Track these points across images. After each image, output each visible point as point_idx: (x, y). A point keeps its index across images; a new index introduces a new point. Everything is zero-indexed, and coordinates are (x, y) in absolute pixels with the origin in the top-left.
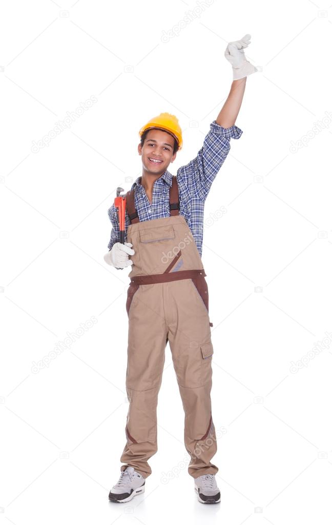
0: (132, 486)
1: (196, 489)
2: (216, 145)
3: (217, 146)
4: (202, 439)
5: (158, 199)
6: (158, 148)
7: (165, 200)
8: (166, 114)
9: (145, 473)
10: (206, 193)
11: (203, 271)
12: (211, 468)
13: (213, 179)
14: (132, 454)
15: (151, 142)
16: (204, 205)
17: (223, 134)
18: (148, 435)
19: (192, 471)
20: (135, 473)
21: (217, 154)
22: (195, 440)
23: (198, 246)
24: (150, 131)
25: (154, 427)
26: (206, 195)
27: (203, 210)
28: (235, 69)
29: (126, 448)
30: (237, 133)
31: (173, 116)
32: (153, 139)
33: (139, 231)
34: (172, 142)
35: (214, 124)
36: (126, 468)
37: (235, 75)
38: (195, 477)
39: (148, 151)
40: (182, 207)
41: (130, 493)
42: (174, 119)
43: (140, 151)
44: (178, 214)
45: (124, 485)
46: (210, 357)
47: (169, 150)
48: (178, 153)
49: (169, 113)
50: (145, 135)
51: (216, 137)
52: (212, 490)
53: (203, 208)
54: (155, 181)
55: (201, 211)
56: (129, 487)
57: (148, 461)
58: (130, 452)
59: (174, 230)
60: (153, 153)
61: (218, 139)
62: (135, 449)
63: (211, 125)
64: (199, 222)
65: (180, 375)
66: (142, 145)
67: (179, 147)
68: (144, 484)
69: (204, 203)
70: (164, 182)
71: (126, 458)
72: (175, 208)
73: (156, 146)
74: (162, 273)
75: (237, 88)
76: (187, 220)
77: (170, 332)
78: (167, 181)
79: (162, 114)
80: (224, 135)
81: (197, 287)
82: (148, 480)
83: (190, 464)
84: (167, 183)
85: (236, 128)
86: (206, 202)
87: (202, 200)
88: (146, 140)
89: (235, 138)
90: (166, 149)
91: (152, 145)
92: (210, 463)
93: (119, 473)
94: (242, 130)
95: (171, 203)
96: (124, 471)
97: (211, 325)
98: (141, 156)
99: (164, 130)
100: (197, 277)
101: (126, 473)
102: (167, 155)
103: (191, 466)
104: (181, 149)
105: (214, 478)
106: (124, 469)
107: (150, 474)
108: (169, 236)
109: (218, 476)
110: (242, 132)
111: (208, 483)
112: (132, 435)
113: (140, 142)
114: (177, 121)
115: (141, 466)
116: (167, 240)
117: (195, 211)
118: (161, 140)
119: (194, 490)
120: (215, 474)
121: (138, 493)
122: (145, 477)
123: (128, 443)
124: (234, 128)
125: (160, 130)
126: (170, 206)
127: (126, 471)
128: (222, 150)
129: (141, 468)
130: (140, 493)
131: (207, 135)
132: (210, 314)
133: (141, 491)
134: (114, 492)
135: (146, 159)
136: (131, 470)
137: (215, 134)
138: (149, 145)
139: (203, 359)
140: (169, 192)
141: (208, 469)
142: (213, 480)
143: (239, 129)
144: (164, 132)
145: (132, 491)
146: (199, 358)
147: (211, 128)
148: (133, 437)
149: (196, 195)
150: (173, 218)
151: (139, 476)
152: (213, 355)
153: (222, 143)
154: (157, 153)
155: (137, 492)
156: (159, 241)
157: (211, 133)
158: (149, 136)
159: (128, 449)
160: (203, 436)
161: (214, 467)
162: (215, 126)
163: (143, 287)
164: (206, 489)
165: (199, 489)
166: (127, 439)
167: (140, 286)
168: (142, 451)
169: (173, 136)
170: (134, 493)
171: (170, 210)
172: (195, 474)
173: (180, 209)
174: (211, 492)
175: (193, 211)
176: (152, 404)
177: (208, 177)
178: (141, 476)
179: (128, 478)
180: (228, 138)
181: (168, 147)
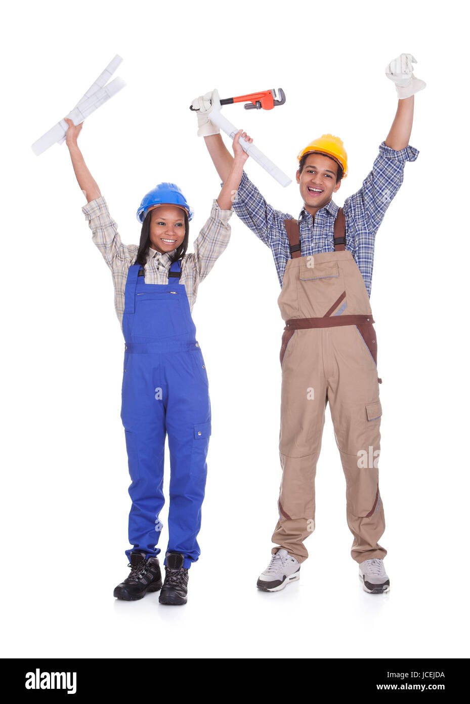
0: (285, 572)
1: (360, 576)
2: (387, 170)
3: (389, 172)
4: (368, 516)
5: (321, 231)
6: (319, 176)
7: (329, 233)
8: (329, 136)
9: (301, 557)
10: (377, 226)
11: (370, 317)
12: (378, 550)
13: (386, 210)
14: (285, 532)
15: (311, 169)
16: (374, 240)
17: (395, 157)
18: (305, 511)
19: (356, 554)
20: (289, 556)
21: (389, 181)
22: (359, 517)
23: (367, 287)
24: (309, 156)
25: (312, 500)
26: (377, 227)
27: (373, 245)
28: (399, 87)
29: (279, 526)
30: (412, 154)
31: (338, 137)
32: (312, 165)
33: (299, 266)
34: (335, 168)
35: (383, 147)
36: (278, 551)
37: (400, 94)
38: (359, 562)
39: (307, 178)
40: (349, 240)
41: (282, 580)
42: (338, 141)
43: (298, 178)
44: (344, 249)
45: (275, 570)
46: (378, 419)
47: (331, 178)
48: (343, 181)
49: (333, 135)
50: (304, 159)
51: (387, 161)
52: (379, 577)
53: (374, 242)
54: (317, 212)
55: (370, 246)
56: (281, 573)
57: (303, 542)
58: (283, 530)
59: (338, 268)
60: (313, 181)
61: (389, 162)
62: (288, 526)
63: (380, 147)
64: (368, 259)
65: (342, 439)
66: (300, 171)
67: (343, 173)
68: (299, 570)
69: (374, 237)
70: (328, 212)
71: (278, 537)
72: (340, 242)
73: (316, 173)
74: (322, 316)
75: (404, 108)
76: (354, 256)
77: (329, 387)
78: (331, 212)
79: (324, 136)
80: (397, 158)
81: (363, 335)
82: (304, 565)
83: (353, 546)
84: (331, 215)
85: (411, 148)
86: (377, 236)
87: (373, 233)
88: (305, 167)
89: (410, 160)
90: (328, 176)
91: (311, 172)
92: (377, 545)
93: (270, 556)
94: (418, 150)
95: (335, 237)
96: (275, 554)
97: (380, 381)
98: (299, 185)
99: (325, 155)
100: (364, 323)
101: (278, 557)
102: (329, 183)
103: (354, 548)
104: (346, 176)
105: (383, 563)
106: (276, 551)
107: (307, 557)
108: (331, 274)
109: (386, 561)
110: (419, 152)
111: (375, 568)
112: (285, 509)
113: (298, 168)
114: (342, 143)
115: (296, 549)
116: (330, 278)
117: (364, 246)
118: (322, 166)
119: (358, 577)
120: (383, 559)
121: (291, 581)
122: (300, 562)
123: (281, 519)
124: (408, 149)
125: (321, 154)
126: (334, 240)
127: (277, 554)
128: (395, 176)
129: (295, 551)
130: (294, 580)
131: (377, 159)
132: (378, 368)
133: (295, 577)
134: (263, 579)
135: (305, 188)
136: (284, 553)
137: (386, 158)
138: (308, 172)
139: (368, 421)
140: (334, 224)
141: (375, 553)
142: (380, 565)
143: (414, 149)
144: (326, 157)
145: (285, 577)
146: (364, 420)
147: (380, 151)
148: (286, 512)
149: (365, 228)
150: (338, 253)
151: (293, 561)
152: (381, 417)
153: (395, 167)
154: (318, 181)
155: (290, 579)
156: (320, 279)
157: (381, 157)
158: (309, 161)
159: (281, 527)
160: (368, 512)
161: (382, 550)
162: (385, 148)
163: (298, 333)
164: (372, 576)
165: (364, 576)
166: (280, 515)
167: (296, 331)
168: (296, 529)
169: (336, 161)
170: (287, 580)
171: (335, 244)
172: (358, 558)
173: (346, 242)
174: (378, 579)
175: (361, 246)
176: (309, 473)
177: (379, 207)
178: (295, 561)
179: (281, 563)
180: (402, 162)
181: (330, 174)
